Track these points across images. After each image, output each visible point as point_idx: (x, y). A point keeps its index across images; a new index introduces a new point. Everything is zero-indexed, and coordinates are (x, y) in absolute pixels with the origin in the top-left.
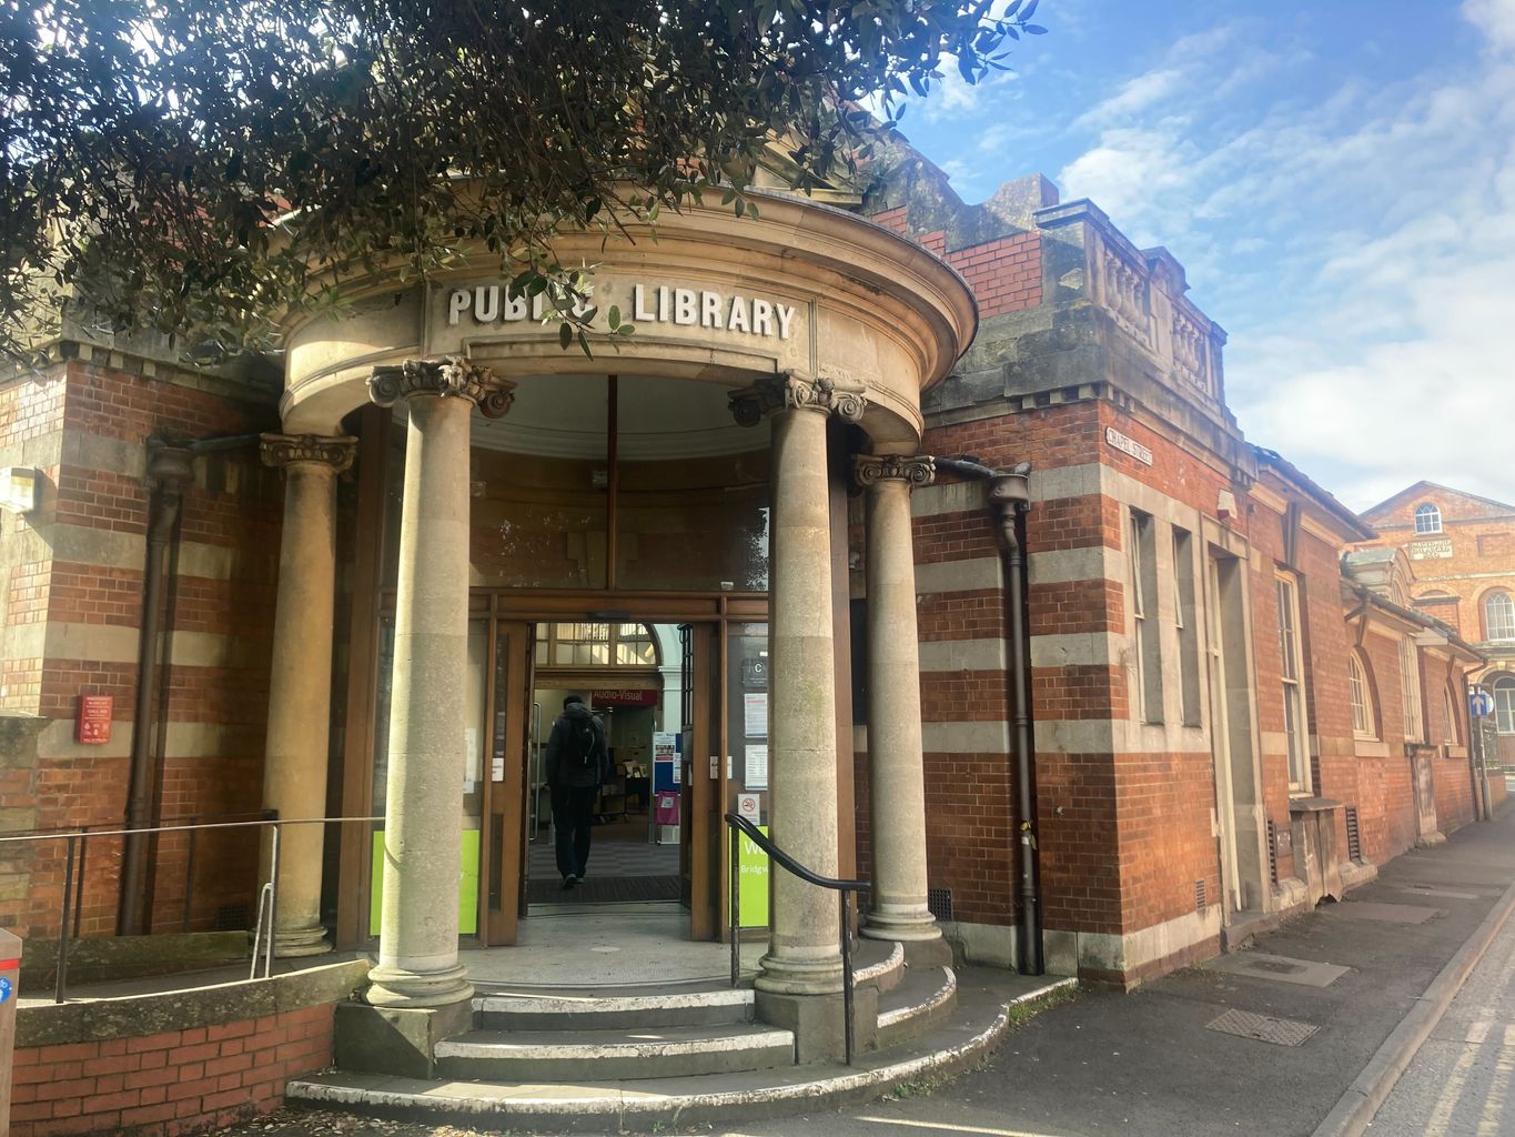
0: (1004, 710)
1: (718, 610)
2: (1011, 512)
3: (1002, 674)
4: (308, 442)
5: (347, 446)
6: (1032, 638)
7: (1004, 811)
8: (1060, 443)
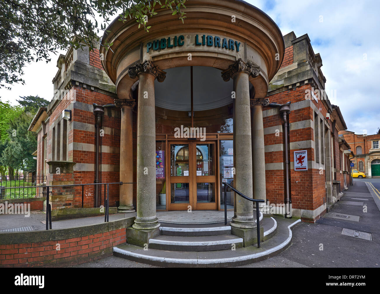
0: (282, 160)
1: (217, 138)
2: (285, 113)
3: (282, 152)
4: (124, 101)
5: (133, 101)
6: (290, 143)
7: (282, 183)
8: (299, 95)
